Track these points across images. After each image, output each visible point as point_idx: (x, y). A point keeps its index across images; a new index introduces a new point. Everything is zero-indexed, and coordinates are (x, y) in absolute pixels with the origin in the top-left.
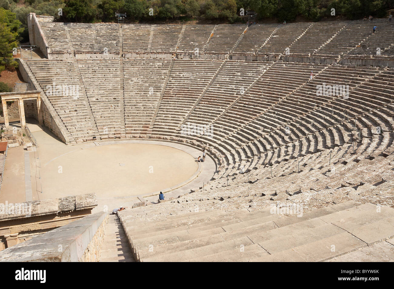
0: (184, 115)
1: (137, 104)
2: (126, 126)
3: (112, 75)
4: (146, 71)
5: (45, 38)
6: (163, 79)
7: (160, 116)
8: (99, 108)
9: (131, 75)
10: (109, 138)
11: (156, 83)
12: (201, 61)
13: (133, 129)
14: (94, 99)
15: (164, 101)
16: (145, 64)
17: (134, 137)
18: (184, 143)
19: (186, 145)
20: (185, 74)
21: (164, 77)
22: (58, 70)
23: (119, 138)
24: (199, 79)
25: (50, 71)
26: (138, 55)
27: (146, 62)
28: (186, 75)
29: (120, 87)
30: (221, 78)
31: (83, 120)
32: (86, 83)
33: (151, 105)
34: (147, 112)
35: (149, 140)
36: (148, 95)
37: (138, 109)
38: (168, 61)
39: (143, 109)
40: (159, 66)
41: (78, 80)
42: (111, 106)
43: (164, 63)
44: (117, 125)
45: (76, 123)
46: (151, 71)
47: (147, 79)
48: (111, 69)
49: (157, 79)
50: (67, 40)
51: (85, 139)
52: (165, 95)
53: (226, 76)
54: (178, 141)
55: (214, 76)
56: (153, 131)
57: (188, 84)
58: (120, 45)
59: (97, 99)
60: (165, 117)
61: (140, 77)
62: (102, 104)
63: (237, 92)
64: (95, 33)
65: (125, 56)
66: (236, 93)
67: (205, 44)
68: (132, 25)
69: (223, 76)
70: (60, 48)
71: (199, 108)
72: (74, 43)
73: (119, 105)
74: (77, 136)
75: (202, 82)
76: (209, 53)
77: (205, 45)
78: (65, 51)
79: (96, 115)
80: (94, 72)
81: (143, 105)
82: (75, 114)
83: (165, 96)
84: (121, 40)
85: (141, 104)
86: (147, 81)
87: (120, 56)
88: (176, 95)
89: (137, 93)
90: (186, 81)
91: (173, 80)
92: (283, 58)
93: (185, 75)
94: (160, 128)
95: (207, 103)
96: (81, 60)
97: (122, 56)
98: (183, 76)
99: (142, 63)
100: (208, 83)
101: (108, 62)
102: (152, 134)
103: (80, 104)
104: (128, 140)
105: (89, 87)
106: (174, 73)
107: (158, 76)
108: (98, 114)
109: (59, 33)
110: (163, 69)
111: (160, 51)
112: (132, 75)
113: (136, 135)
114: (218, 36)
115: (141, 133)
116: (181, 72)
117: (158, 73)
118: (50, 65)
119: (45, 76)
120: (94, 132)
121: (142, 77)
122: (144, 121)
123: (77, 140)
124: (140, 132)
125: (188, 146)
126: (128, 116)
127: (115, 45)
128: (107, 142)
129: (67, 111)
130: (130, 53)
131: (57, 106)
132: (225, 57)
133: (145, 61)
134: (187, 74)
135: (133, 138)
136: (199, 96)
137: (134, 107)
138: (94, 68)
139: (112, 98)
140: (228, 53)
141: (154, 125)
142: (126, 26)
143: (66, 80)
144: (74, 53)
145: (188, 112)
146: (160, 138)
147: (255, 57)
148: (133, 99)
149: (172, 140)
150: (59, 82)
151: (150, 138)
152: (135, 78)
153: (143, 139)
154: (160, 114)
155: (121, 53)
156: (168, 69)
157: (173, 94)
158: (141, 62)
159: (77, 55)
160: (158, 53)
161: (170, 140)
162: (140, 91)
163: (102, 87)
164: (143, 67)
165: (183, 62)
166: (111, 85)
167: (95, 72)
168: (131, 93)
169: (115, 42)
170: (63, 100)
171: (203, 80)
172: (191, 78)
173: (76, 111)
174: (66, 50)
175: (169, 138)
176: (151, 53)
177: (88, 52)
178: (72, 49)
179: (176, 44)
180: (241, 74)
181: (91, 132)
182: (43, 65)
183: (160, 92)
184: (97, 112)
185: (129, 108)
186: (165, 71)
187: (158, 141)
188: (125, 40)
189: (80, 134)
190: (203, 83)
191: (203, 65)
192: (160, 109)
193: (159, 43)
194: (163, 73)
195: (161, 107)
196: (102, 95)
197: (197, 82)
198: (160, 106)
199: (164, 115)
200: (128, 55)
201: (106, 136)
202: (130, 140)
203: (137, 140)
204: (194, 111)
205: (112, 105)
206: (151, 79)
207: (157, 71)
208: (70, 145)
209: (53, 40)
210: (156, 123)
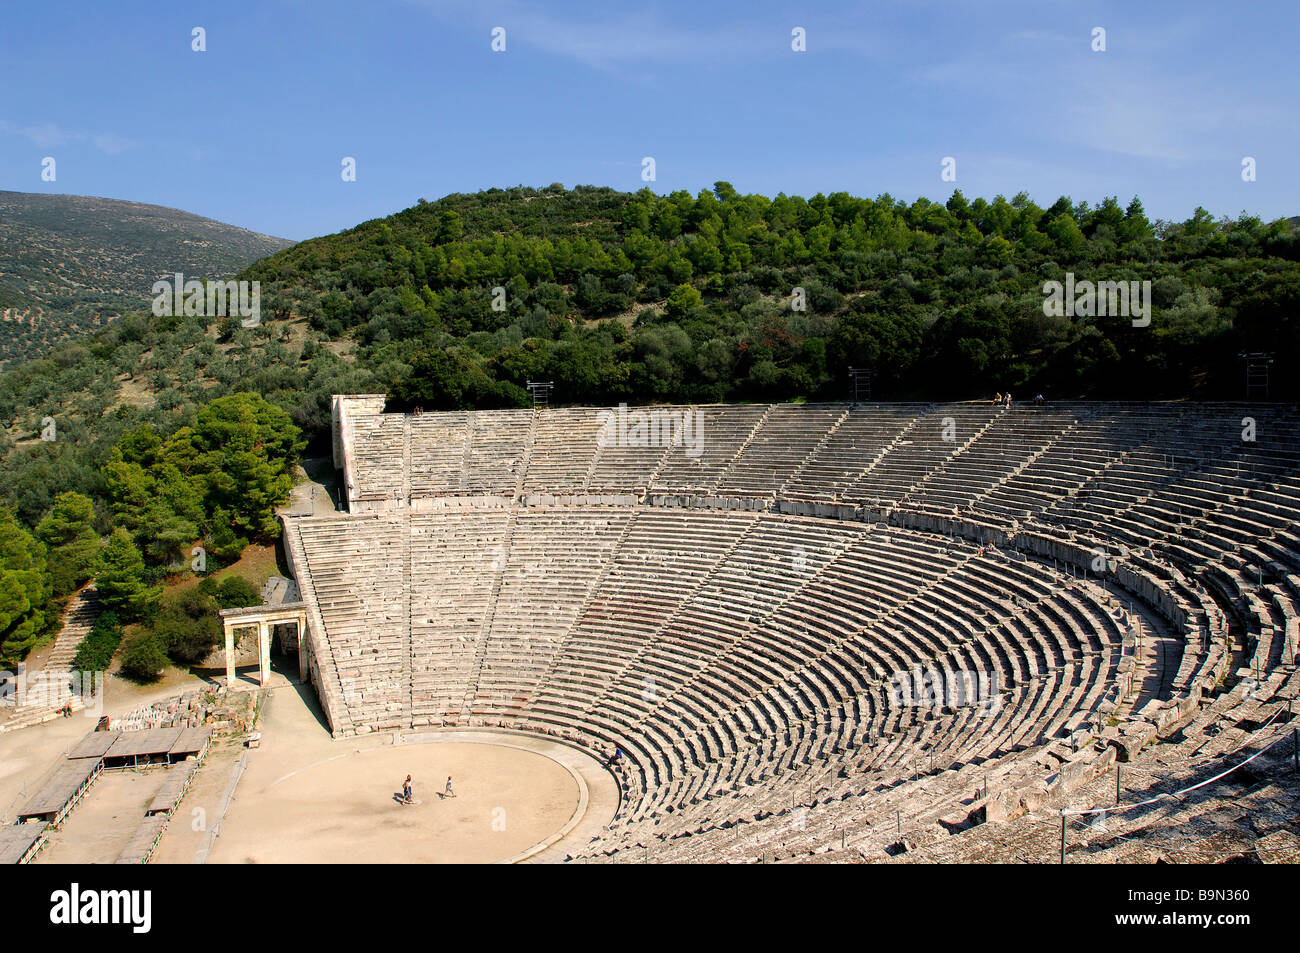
0: (615, 672)
1: (519, 636)
2: (479, 693)
3: (481, 554)
4: (563, 544)
5: (354, 458)
6: (597, 567)
7: (561, 671)
8: (428, 644)
9: (525, 555)
10: (430, 724)
11: (576, 578)
12: (703, 516)
13: (491, 702)
14: (423, 621)
15: (582, 630)
16: (566, 524)
17: (487, 724)
18: (589, 750)
19: (590, 755)
20: (652, 555)
21: (602, 562)
22: (363, 543)
23: (454, 725)
24: (679, 571)
25: (344, 548)
26: (557, 498)
27: (570, 518)
28: (653, 558)
29: (491, 587)
30: (732, 572)
31: (385, 676)
32: (416, 577)
33: (548, 638)
34: (536, 658)
35: (519, 734)
36: (551, 612)
37: (516, 649)
38: (624, 515)
39: (528, 649)
40: (598, 529)
41: (401, 569)
42: (458, 640)
43: (611, 521)
44: (458, 690)
45: (369, 684)
46: (575, 545)
47: (560, 566)
48: (484, 538)
49: (584, 567)
50: (400, 461)
51: (375, 724)
52: (588, 613)
53: (745, 564)
54: (578, 742)
55: (717, 561)
56: (534, 710)
57: (650, 583)
58: (522, 468)
59: (431, 622)
60: (572, 673)
61: (544, 561)
62: (438, 634)
63: (754, 614)
64: (470, 437)
65: (525, 501)
66: (749, 616)
67: (727, 466)
68: (564, 411)
69: (737, 564)
70: (380, 484)
71: (655, 656)
72: (416, 469)
73: (478, 637)
74: (362, 717)
75: (684, 580)
76: (728, 493)
77: (726, 469)
78: (390, 492)
79: (417, 663)
80: (442, 546)
81: (531, 640)
82: (370, 660)
83: (588, 616)
84: (526, 456)
85: (527, 637)
86: (559, 572)
87: (514, 500)
88: (614, 612)
89: (528, 604)
90: (648, 574)
91: (620, 572)
92: (894, 516)
93: (650, 556)
94: (552, 703)
95: (677, 640)
96: (420, 515)
97: (520, 500)
98: (647, 559)
99: (560, 522)
100: (698, 582)
101: (481, 519)
102: (530, 718)
103: (390, 632)
104: (471, 731)
105: (421, 588)
106: (628, 551)
107: (588, 559)
108: (423, 660)
109: (388, 442)
110: (604, 540)
111: (610, 485)
112: (528, 555)
113: (491, 720)
114: (766, 439)
115: (506, 715)
116: (646, 547)
117: (591, 550)
118: (347, 532)
119: (331, 560)
120: (400, 706)
121: (550, 559)
122: (521, 684)
123: (358, 729)
124: (505, 710)
125: (594, 757)
126: (489, 668)
127: (510, 470)
128: (420, 736)
129: (356, 652)
130: (539, 493)
131: (337, 638)
132: (763, 503)
133: (568, 515)
134: (657, 553)
135: (485, 728)
136: (665, 618)
137: (508, 644)
138: (446, 537)
139: (465, 617)
140: (771, 495)
141: (542, 694)
142: (549, 414)
143: (373, 570)
144: (410, 496)
145: (627, 663)
146: (541, 731)
147: (834, 509)
148: (511, 623)
149: (567, 738)
150: (357, 575)
151: (521, 729)
152: (532, 563)
153: (506, 730)
154: (562, 664)
155: (518, 492)
156: (616, 540)
157: (609, 611)
158: (558, 518)
159: (414, 502)
160: (605, 492)
161: (561, 739)
162: (533, 600)
163: (451, 587)
164: (559, 533)
165: (658, 519)
166: (472, 582)
167: (445, 546)
168: (512, 605)
169: (511, 462)
170: (354, 624)
171: (688, 574)
172: (663, 566)
173: (375, 651)
174: (394, 488)
175: (562, 733)
176: (589, 491)
177: (442, 494)
178: (407, 485)
179: (657, 465)
180: (781, 560)
181: (393, 706)
182: (333, 533)
183: (581, 603)
184: (422, 655)
185: (496, 645)
186: (609, 543)
187: (536, 737)
188: (538, 455)
189: (369, 713)
190: (688, 581)
191: (703, 528)
192: (567, 650)
193: (616, 462)
194: (602, 548)
195: (571, 647)
196: (443, 611)
197: (673, 579)
198: (570, 643)
199: (570, 670)
200: (534, 499)
201: (424, 720)
202: (476, 731)
203: (491, 732)
204: (642, 661)
205: (461, 638)
206: (569, 566)
207: (589, 544)
208: (340, 739)
209: (369, 463)
210: (547, 690)
